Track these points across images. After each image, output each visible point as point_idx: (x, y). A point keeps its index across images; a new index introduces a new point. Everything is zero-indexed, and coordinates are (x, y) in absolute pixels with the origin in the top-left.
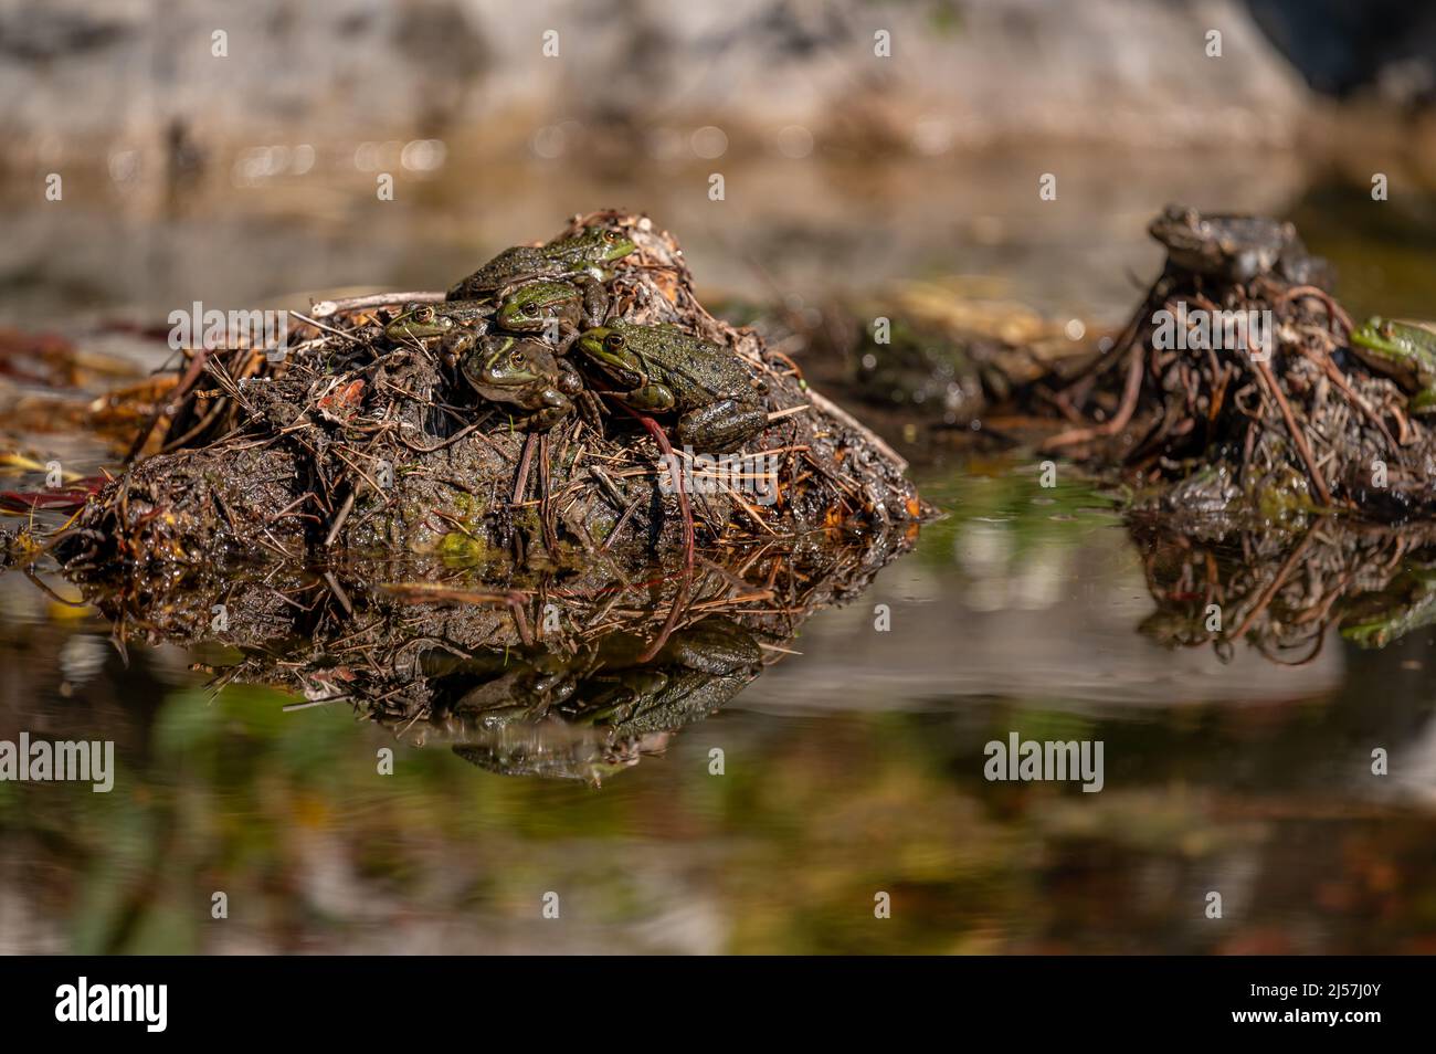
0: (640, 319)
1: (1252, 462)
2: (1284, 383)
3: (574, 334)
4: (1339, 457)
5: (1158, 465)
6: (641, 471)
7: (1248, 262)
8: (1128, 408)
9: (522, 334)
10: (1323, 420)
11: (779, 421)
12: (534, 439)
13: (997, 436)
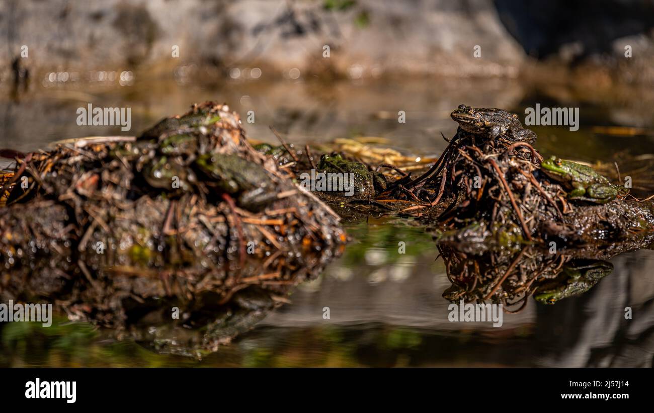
0: (222, 151)
1: (496, 220)
2: (511, 185)
3: (192, 157)
4: (535, 219)
5: (453, 221)
6: (221, 219)
7: (496, 130)
8: (440, 195)
9: (170, 156)
10: (528, 202)
11: (284, 199)
12: (174, 204)
13: (380, 206)
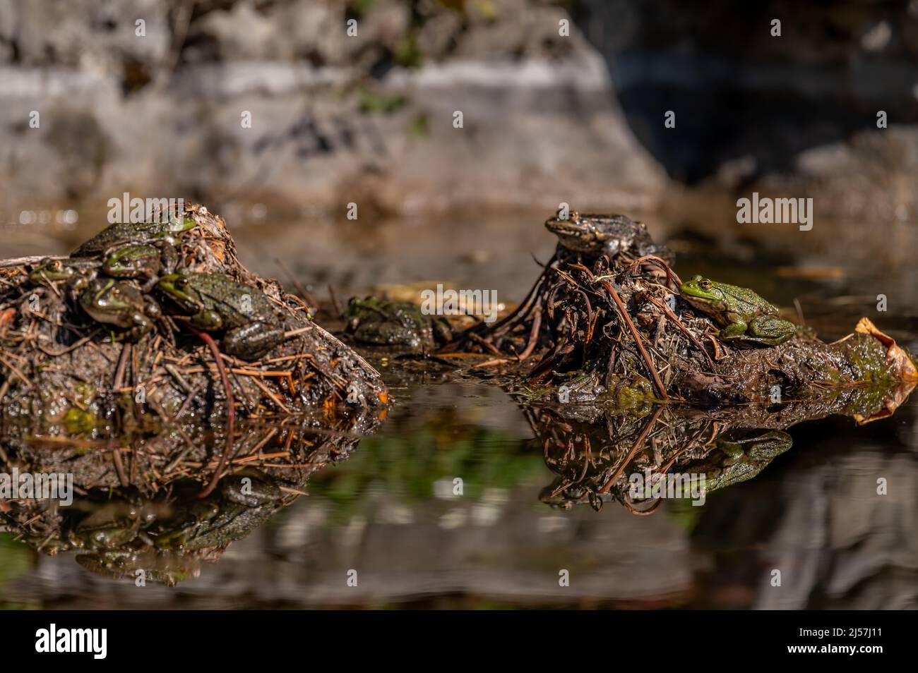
0: (199, 269)
1: (614, 371)
2: (636, 320)
3: (154, 279)
4: (673, 368)
5: (551, 375)
6: (199, 369)
7: (613, 245)
8: (532, 345)
9: (119, 278)
10: (662, 344)
11: (292, 338)
12: (128, 348)
13: (442, 362)
